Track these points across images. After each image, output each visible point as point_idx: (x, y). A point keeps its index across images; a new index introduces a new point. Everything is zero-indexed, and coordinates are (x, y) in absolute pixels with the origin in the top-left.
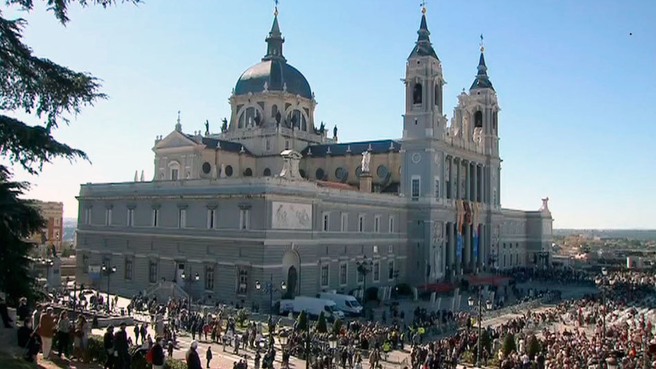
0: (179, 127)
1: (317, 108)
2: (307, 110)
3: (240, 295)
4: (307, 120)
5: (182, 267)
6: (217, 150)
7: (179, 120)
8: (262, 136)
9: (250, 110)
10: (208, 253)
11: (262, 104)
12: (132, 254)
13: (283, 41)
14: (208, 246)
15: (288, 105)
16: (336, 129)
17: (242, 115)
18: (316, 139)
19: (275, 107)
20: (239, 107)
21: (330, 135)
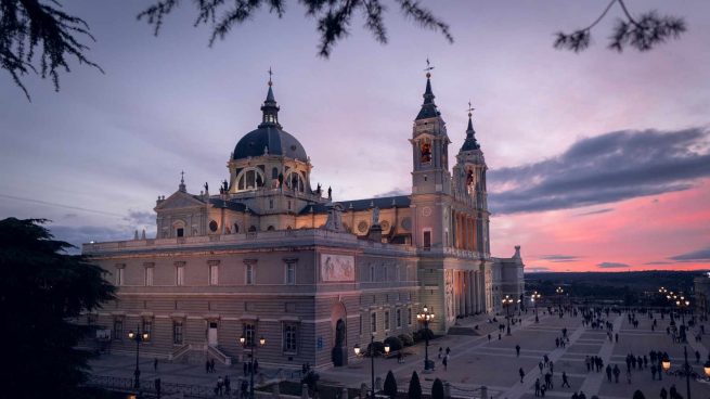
0: (183, 187)
1: (312, 171)
2: (303, 173)
3: (287, 353)
4: (304, 182)
5: (213, 325)
6: (223, 208)
7: (182, 181)
8: (264, 197)
9: (251, 173)
10: (246, 310)
11: (262, 167)
12: (151, 314)
13: (278, 109)
14: (246, 303)
15: (287, 168)
16: (330, 190)
17: (242, 178)
18: (312, 198)
19: (275, 170)
20: (238, 171)
21: (325, 195)
